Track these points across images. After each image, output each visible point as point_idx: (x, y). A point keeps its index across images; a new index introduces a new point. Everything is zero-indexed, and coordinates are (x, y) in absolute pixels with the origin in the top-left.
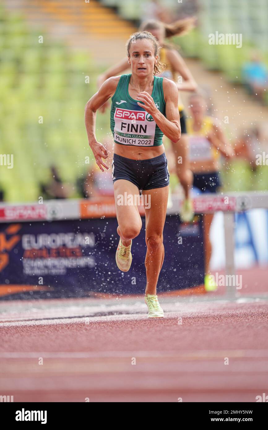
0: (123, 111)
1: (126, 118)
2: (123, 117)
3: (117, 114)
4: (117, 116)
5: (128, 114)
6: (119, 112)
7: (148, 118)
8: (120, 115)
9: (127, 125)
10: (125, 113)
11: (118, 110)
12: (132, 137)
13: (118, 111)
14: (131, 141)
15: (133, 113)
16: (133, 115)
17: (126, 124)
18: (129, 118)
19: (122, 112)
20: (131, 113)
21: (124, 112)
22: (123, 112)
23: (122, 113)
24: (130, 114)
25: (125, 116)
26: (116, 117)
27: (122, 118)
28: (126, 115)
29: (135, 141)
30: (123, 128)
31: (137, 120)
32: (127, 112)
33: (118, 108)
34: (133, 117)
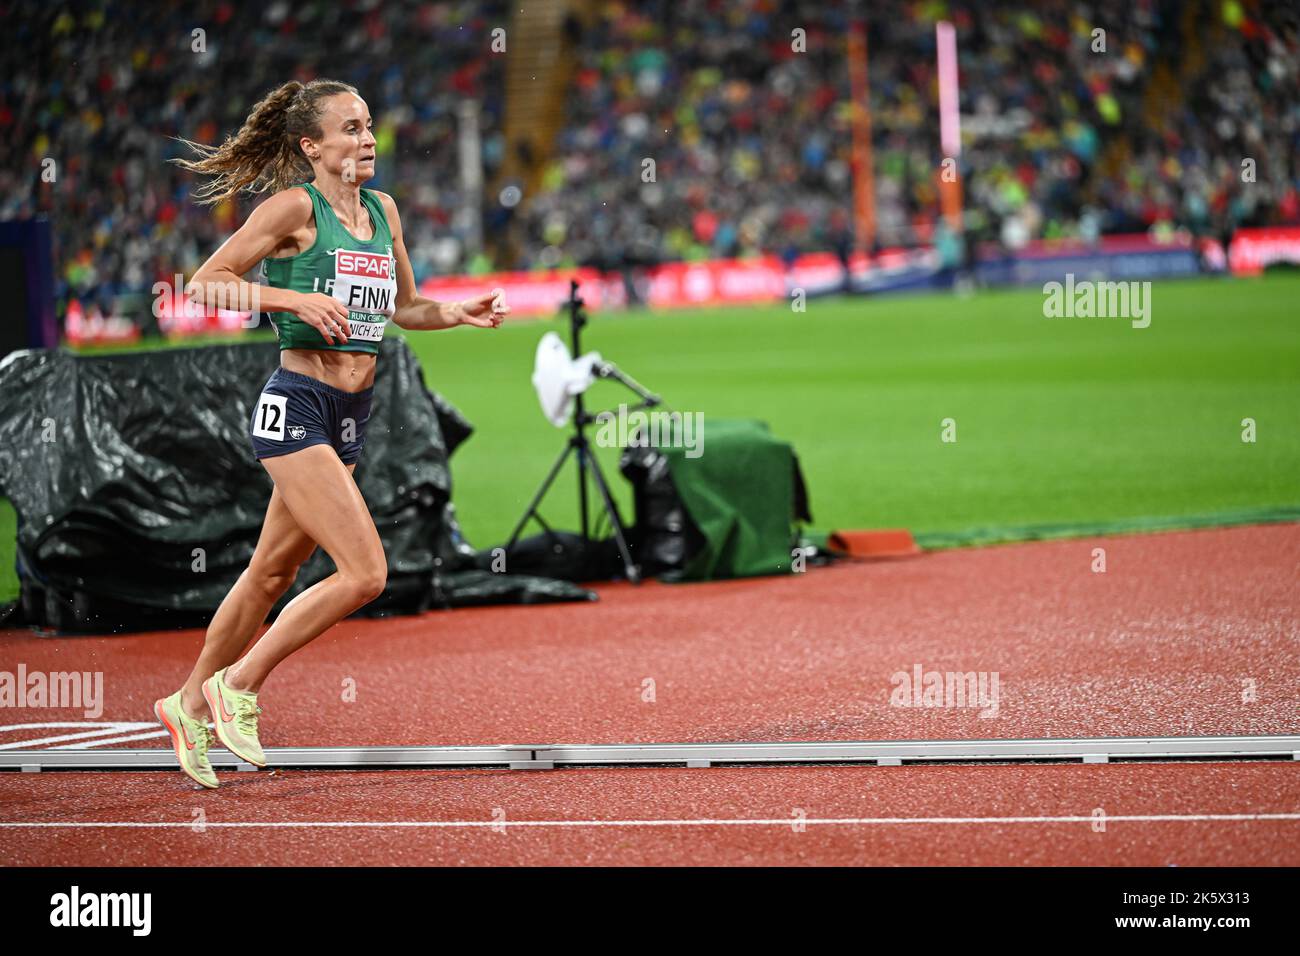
0: (354, 256)
1: (362, 272)
2: (356, 270)
3: (340, 265)
4: (342, 268)
5: (364, 262)
6: (345, 260)
8: (349, 266)
9: (363, 289)
10: (359, 262)
11: (341, 254)
12: (366, 321)
13: (343, 257)
14: (362, 330)
15: (374, 261)
16: (373, 266)
17: (360, 288)
18: (367, 271)
19: (351, 258)
20: (370, 258)
21: (357, 259)
22: (354, 259)
23: (353, 262)
25: (359, 267)
26: (340, 271)
27: (353, 273)
28: (361, 265)
29: (368, 331)
30: (354, 299)
31: (379, 276)
32: (361, 260)
33: (341, 250)
34: (373, 269)
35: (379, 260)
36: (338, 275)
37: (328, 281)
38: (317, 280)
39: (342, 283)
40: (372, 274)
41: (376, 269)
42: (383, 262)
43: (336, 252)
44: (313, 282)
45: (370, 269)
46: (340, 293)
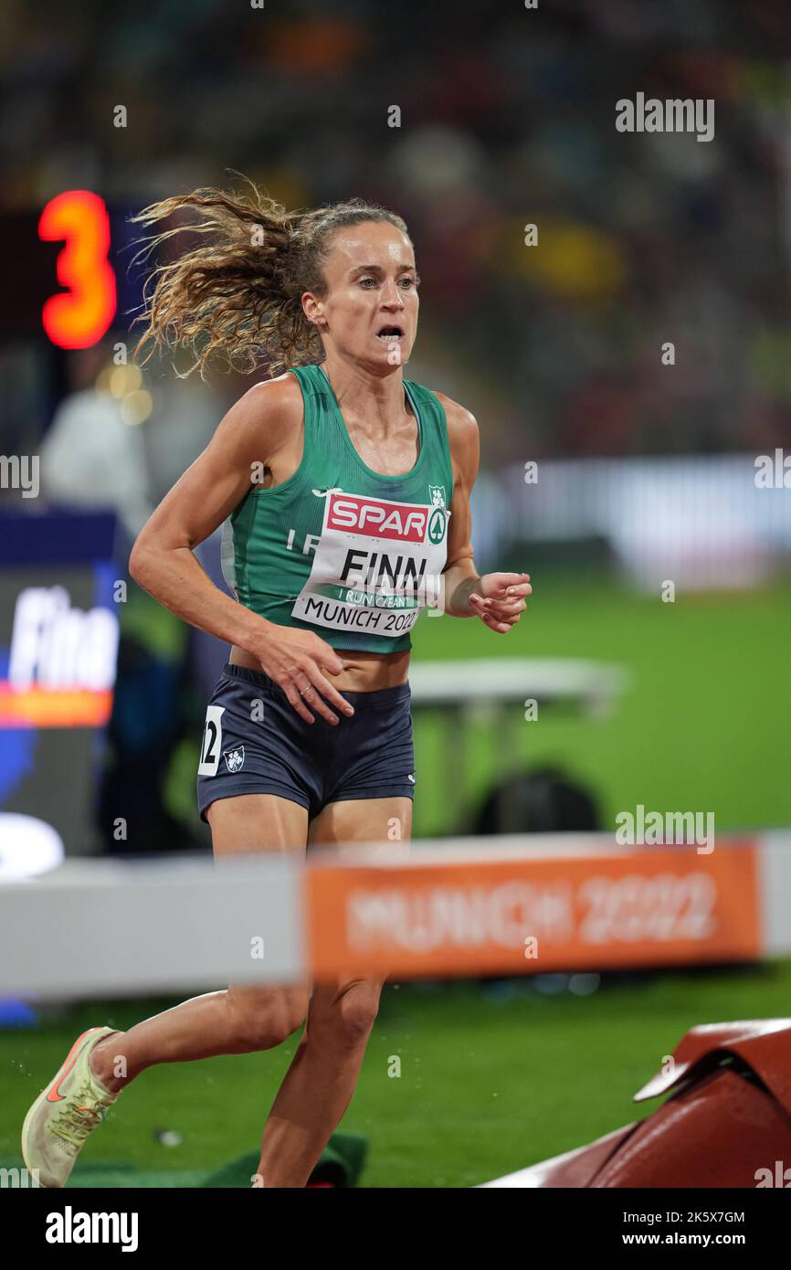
0: (361, 503)
1: (371, 529)
2: (361, 526)
3: (332, 515)
4: (335, 521)
5: (377, 515)
6: (341, 508)
7: (433, 532)
8: (350, 519)
9: (370, 556)
10: (368, 513)
11: (335, 498)
13: (338, 504)
14: (363, 619)
15: (396, 514)
17: (364, 554)
18: (381, 530)
19: (355, 506)
20: (389, 510)
21: (365, 509)
22: (360, 508)
23: (358, 512)
24: (387, 517)
25: (366, 521)
26: (331, 526)
27: (355, 529)
28: (371, 519)
29: (377, 620)
30: (351, 570)
31: (402, 537)
32: (374, 510)
33: (337, 491)
34: (393, 527)
35: (405, 513)
36: (326, 531)
37: (309, 537)
38: (292, 533)
39: (332, 544)
40: (391, 534)
41: (398, 527)
42: (413, 515)
43: (328, 494)
44: (287, 535)
45: (387, 525)
46: (329, 560)
